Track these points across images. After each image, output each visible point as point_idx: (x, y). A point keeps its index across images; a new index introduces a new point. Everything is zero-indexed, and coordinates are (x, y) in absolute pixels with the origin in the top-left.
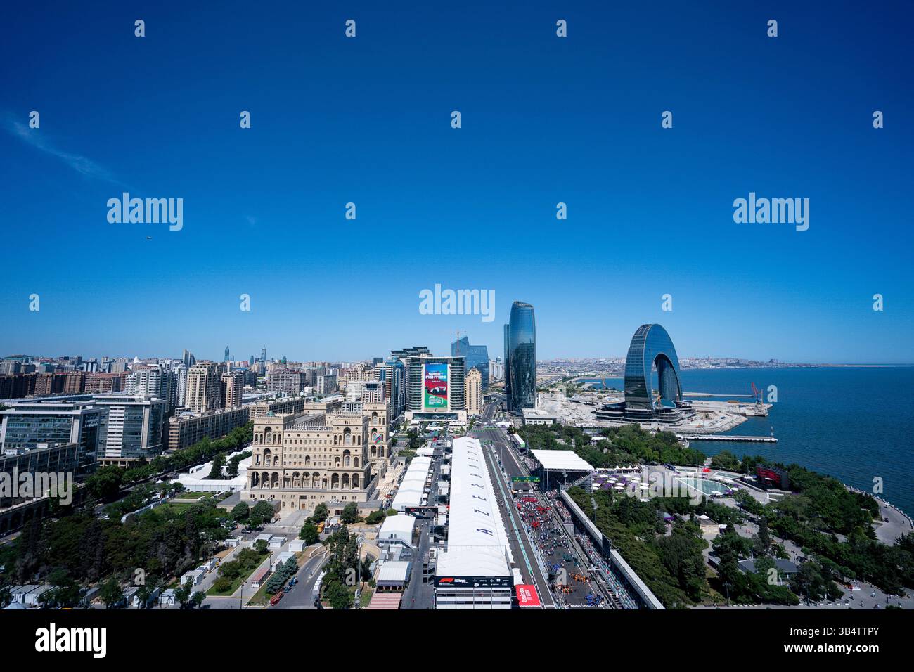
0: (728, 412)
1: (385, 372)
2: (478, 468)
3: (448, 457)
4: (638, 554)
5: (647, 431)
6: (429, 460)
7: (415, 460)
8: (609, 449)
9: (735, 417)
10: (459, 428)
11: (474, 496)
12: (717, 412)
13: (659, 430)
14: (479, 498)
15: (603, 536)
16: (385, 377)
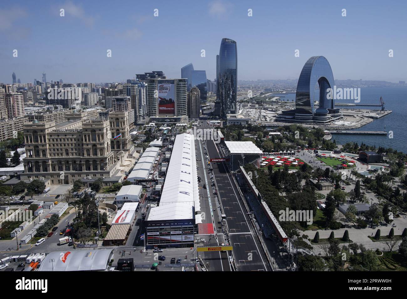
0: (363, 116)
1: (130, 90)
2: (189, 153)
3: (170, 146)
4: (277, 204)
5: (307, 128)
6: (157, 149)
7: (148, 149)
8: (279, 139)
9: (366, 119)
10: (183, 127)
11: (182, 172)
12: (355, 116)
13: (314, 128)
14: (186, 172)
15: (258, 194)
16: (130, 93)
